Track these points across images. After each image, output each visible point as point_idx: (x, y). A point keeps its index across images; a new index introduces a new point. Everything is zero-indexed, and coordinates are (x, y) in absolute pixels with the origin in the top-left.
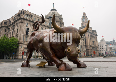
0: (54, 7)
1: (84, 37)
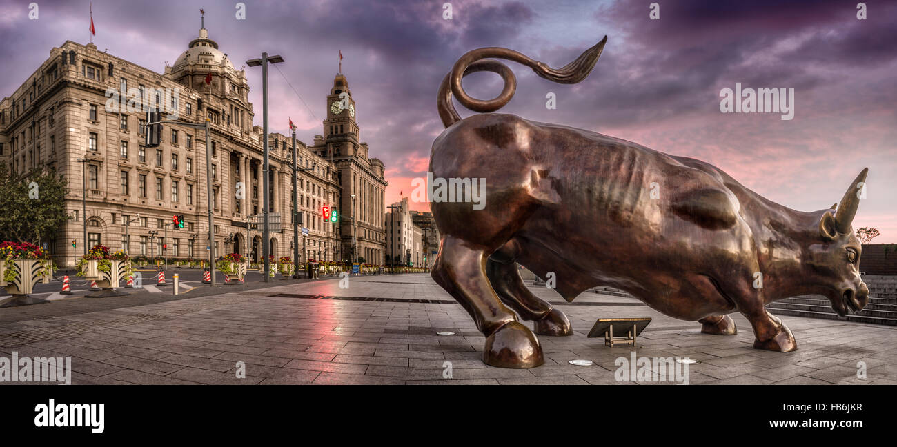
1: (338, 184)
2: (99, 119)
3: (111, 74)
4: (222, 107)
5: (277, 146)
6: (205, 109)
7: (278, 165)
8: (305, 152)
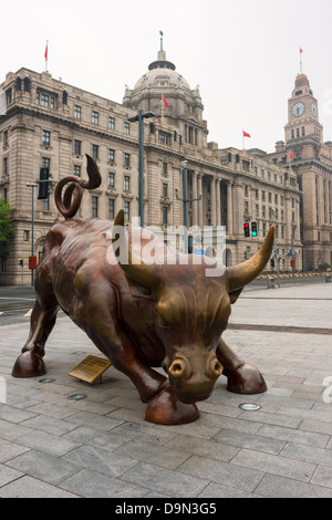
0: (162, 53)
1: (297, 189)
2: (52, 145)
3: (65, 102)
4: (174, 128)
5: (230, 160)
6: (157, 133)
7: (231, 178)
8: (259, 161)
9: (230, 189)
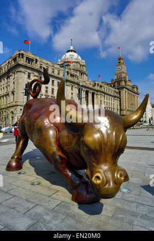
1: (119, 96)
2: (31, 78)
3: (36, 62)
4: (76, 73)
5: (95, 85)
6: (70, 75)
7: (95, 92)
8: (106, 86)
9: (95, 95)
